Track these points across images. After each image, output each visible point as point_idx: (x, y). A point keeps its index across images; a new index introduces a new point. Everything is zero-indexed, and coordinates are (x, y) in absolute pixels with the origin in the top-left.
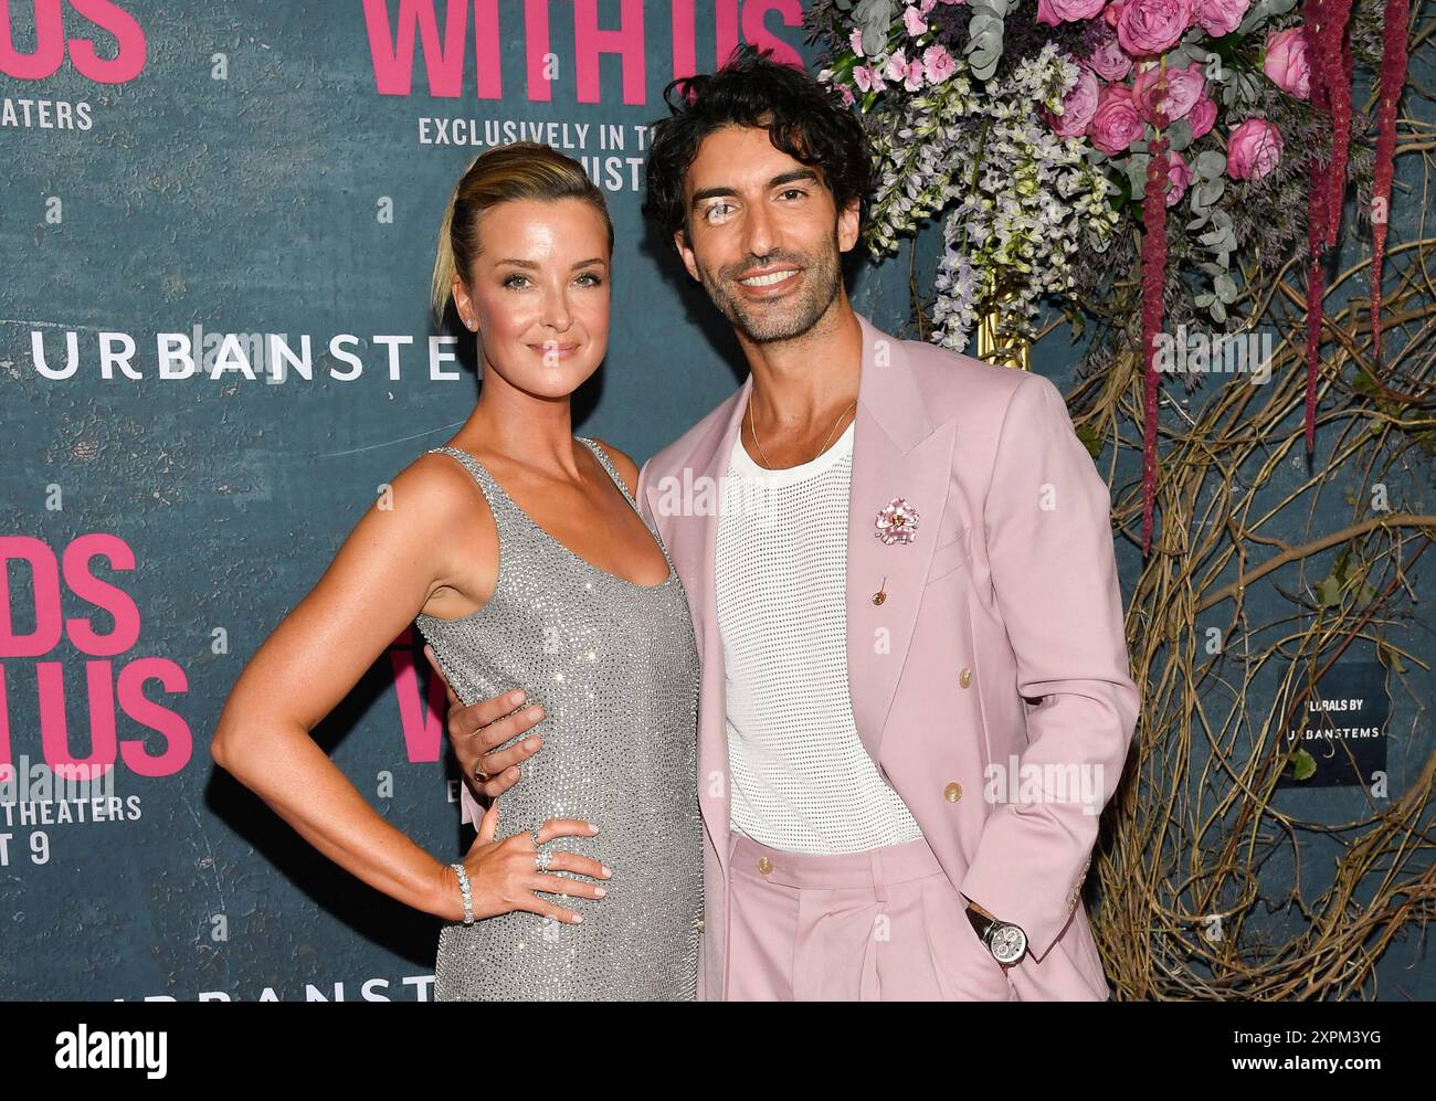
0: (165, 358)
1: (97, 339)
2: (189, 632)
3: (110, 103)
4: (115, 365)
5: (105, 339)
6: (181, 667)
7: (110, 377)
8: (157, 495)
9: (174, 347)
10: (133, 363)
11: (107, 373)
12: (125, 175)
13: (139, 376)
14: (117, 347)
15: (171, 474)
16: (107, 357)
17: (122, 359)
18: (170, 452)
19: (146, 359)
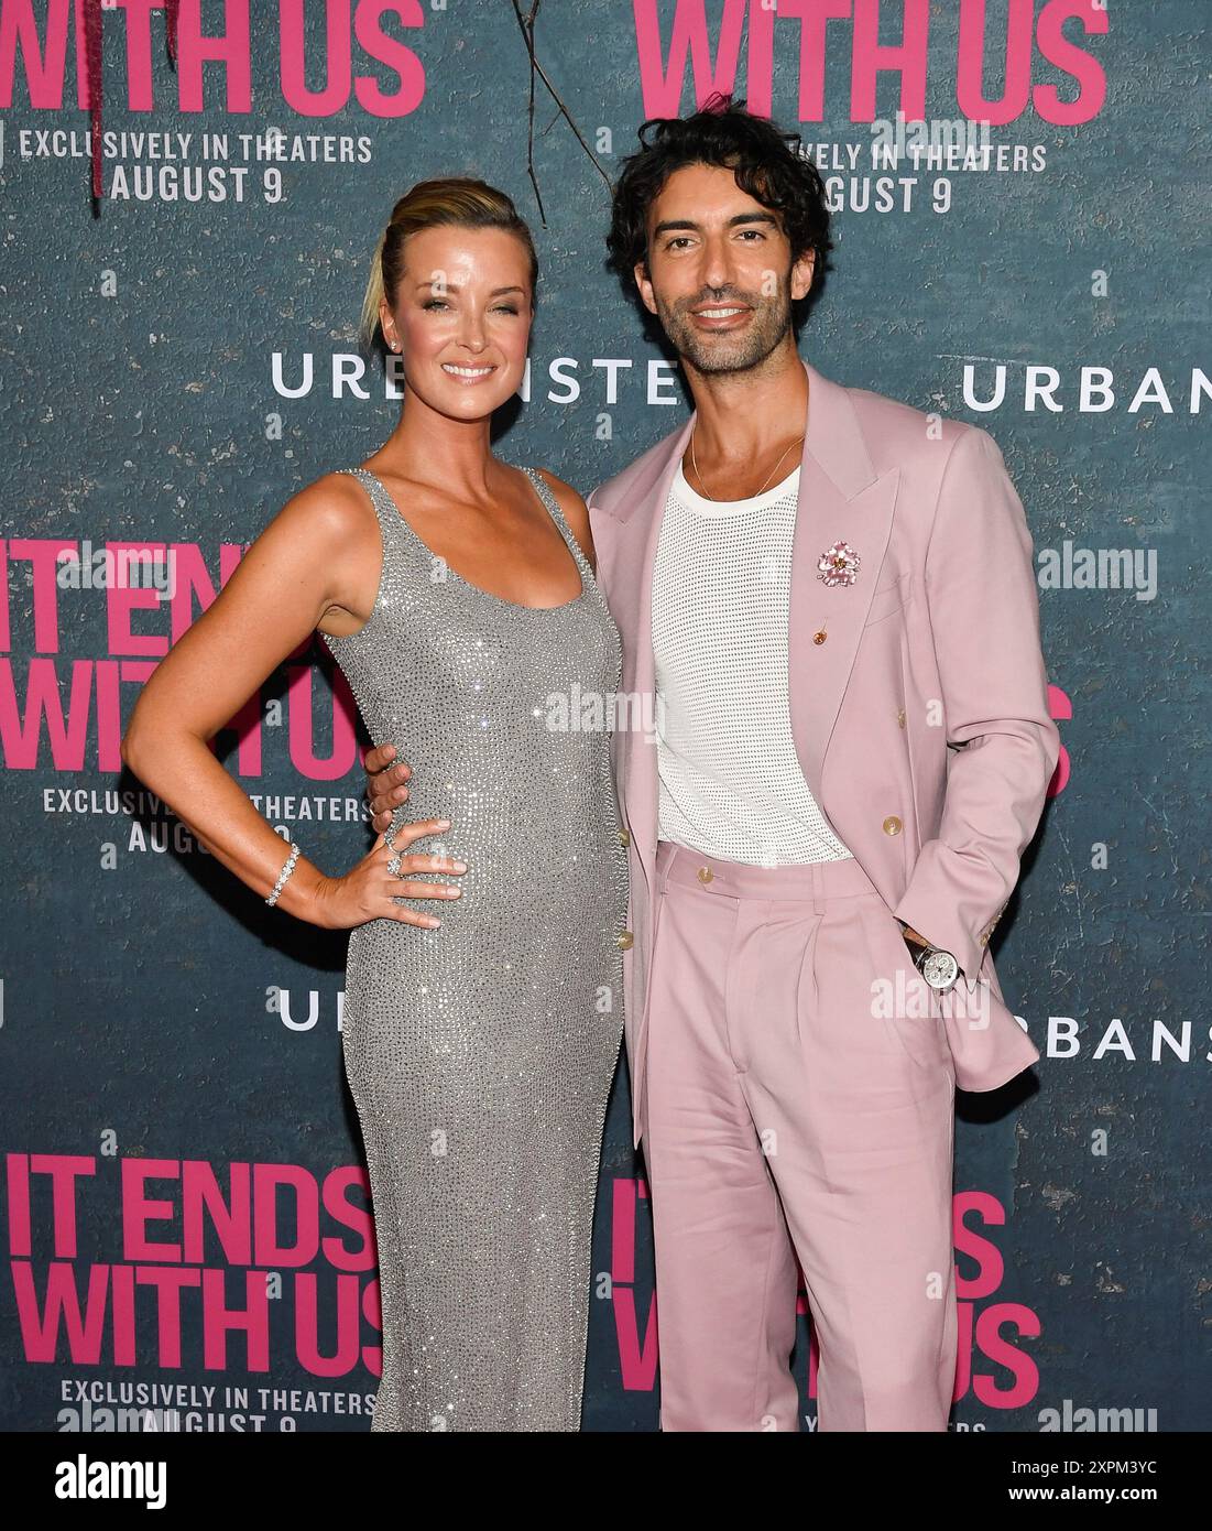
0: (1087, 388)
1: (1025, 373)
2: (1079, 661)
3: (1066, 144)
4: (1038, 397)
5: (1032, 372)
6: (1068, 694)
7: (1032, 409)
8: (1063, 525)
9: (1097, 379)
10: (1056, 396)
11: (1030, 406)
12: (1070, 214)
13: (1059, 408)
14: (1043, 380)
15: (1079, 505)
16: (1031, 390)
17: (1046, 393)
18: (1080, 484)
19: (1067, 394)
